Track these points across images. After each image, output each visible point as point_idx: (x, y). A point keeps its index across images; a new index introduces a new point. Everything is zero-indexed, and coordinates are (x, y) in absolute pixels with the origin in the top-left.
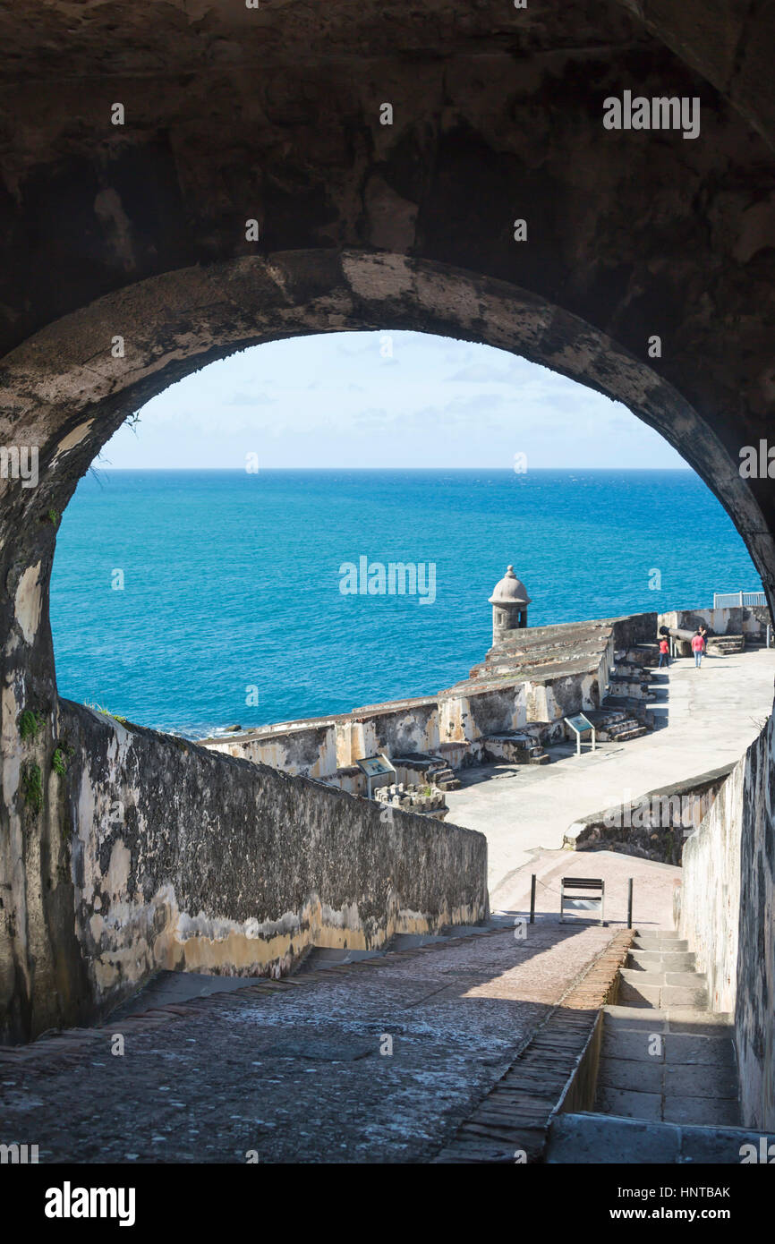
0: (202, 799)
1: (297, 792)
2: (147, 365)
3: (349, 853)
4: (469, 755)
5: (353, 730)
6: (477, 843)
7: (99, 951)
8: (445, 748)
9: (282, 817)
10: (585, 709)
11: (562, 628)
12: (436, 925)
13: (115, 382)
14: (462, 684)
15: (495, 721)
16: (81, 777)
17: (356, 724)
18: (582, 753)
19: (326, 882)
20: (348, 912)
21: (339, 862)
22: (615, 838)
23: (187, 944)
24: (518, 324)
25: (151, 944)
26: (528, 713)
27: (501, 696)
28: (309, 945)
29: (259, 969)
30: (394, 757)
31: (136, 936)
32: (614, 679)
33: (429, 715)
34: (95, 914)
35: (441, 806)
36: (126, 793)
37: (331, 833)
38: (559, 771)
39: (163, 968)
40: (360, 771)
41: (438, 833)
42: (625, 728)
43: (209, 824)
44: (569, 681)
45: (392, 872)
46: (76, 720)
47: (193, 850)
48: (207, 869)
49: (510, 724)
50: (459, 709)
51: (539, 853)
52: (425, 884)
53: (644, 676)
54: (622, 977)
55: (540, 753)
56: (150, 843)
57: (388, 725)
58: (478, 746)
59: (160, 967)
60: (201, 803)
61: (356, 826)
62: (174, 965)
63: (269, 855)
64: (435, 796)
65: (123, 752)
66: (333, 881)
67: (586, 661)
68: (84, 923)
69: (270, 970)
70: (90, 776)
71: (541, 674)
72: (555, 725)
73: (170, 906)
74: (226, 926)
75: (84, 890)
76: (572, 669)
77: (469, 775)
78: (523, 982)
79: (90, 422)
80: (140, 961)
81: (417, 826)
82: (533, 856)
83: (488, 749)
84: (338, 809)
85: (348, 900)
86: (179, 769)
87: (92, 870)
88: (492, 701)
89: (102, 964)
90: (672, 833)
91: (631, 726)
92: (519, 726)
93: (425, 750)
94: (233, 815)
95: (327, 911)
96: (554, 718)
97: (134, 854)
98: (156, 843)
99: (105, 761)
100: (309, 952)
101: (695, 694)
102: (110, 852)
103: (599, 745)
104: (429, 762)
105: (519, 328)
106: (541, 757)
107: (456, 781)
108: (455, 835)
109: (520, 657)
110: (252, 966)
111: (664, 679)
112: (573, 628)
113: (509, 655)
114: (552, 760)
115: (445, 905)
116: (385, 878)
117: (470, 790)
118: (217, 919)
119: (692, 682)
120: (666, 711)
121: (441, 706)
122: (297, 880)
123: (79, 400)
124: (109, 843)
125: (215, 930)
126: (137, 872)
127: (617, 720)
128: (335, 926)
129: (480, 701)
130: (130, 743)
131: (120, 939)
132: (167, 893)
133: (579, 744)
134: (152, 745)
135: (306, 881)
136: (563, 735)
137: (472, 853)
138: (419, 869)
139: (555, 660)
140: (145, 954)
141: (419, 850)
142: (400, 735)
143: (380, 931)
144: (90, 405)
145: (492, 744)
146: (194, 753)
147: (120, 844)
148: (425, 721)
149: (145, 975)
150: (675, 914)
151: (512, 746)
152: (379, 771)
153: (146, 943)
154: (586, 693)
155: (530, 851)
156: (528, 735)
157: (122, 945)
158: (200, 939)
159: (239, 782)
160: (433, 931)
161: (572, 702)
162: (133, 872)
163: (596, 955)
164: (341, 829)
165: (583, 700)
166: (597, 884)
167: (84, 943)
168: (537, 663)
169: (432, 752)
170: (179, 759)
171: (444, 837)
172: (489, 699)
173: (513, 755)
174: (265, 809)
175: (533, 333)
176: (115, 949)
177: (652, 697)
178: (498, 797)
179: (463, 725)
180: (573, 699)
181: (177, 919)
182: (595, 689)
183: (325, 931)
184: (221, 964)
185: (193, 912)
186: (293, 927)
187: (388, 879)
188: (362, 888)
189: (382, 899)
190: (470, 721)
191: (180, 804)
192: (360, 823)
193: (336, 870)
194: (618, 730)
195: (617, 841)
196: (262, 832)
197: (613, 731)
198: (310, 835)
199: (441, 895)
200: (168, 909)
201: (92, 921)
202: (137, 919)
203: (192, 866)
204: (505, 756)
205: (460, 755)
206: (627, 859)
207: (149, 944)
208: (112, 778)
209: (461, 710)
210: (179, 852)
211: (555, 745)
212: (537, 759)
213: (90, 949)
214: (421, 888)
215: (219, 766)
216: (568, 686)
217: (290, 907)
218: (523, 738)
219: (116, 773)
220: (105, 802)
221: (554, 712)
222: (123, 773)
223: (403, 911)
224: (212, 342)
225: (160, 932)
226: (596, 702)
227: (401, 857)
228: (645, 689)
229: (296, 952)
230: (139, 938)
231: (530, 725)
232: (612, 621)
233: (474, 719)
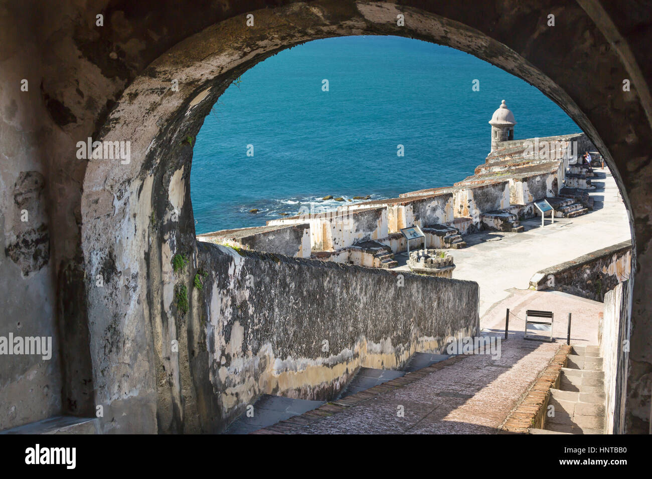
0: (289, 290)
1: (351, 276)
2: (241, 57)
3: (385, 308)
4: (472, 225)
5: (398, 210)
6: (471, 289)
7: (225, 387)
8: (457, 221)
9: (342, 293)
10: (548, 197)
12: (443, 343)
13: (222, 68)
14: (469, 178)
15: (489, 204)
16: (212, 288)
17: (400, 206)
18: (545, 225)
19: (370, 327)
20: (384, 343)
21: (379, 314)
22: (563, 283)
23: (280, 376)
24: (469, 41)
25: (257, 379)
26: (511, 199)
27: (494, 188)
28: (358, 367)
29: (326, 386)
30: (424, 227)
31: (247, 376)
32: (569, 175)
33: (447, 201)
34: (222, 367)
35: (450, 265)
36: (240, 293)
37: (374, 297)
38: (529, 237)
39: (265, 393)
40: (402, 235)
41: (445, 287)
42: (574, 209)
43: (294, 304)
44: (538, 179)
45: (414, 315)
46: (208, 256)
47: (284, 321)
48: (292, 330)
49: (499, 206)
50: (466, 197)
51: (513, 291)
52: (436, 319)
53: (588, 173)
54: (551, 394)
55: (517, 225)
56: (256, 321)
57: (421, 207)
58: (478, 220)
59: (263, 392)
60: (289, 292)
61: (390, 291)
62: (272, 390)
63: (333, 316)
64: (447, 258)
65: (239, 268)
66: (375, 326)
67: (550, 165)
68: (215, 373)
69: (333, 385)
70: (218, 287)
71: (522, 172)
73: (269, 356)
74: (304, 363)
75: (215, 354)
76: (540, 170)
77: (471, 239)
78: (485, 403)
79: (209, 89)
80: (250, 391)
81: (432, 285)
82: (509, 294)
83: (485, 222)
84: (379, 282)
85: (384, 336)
86: (274, 273)
87: (219, 341)
88: (487, 191)
89: (227, 395)
90: (601, 280)
91: (578, 208)
92: (504, 208)
93: (444, 222)
94: (310, 296)
95: (371, 345)
96: (527, 202)
97: (246, 328)
98: (260, 320)
99: (227, 277)
100: (358, 371)
102: (231, 329)
103: (556, 220)
104: (446, 230)
105: (470, 44)
106: (518, 228)
107: (463, 243)
108: (457, 287)
109: (507, 161)
110: (321, 384)
113: (501, 159)
114: (525, 230)
115: (450, 330)
116: (409, 319)
117: (472, 248)
118: (299, 359)
120: (602, 197)
121: (455, 195)
122: (351, 329)
123: (201, 79)
124: (230, 324)
125: (297, 366)
126: (248, 339)
127: (569, 204)
128: (376, 353)
129: (479, 192)
130: (242, 263)
131: (237, 379)
132: (267, 349)
133: (543, 219)
134: (257, 262)
135: (357, 329)
136: (533, 213)
137: (469, 296)
138: (433, 311)
139: (530, 163)
140: (253, 386)
141: (432, 299)
142: (429, 213)
143: (405, 352)
144: (208, 82)
145: (487, 219)
146: (284, 263)
147: (237, 323)
148: (444, 204)
149: (253, 398)
150: (599, 335)
151: (499, 221)
152: (414, 236)
153: (254, 379)
154: (549, 186)
155: (508, 290)
156: (510, 213)
157: (239, 383)
158: (288, 373)
159: (315, 276)
160: (441, 347)
161: (540, 192)
162: (245, 339)
163: (539, 374)
164: (380, 294)
165: (547, 191)
166: (549, 315)
167: (215, 385)
168: (518, 165)
169: (449, 224)
170: (274, 268)
171: (449, 289)
172: (485, 190)
173: (500, 226)
174: (330, 289)
175: (479, 47)
176: (234, 386)
177: (593, 188)
178: (489, 254)
179: (469, 207)
180: (541, 190)
181: (274, 363)
182: (555, 184)
183: (369, 357)
184: (301, 385)
185: (284, 357)
186: (348, 358)
187: (411, 320)
188: (394, 327)
189: (407, 332)
190: (473, 204)
191: (275, 295)
192: (393, 288)
193: (377, 319)
194: (569, 210)
195: (564, 284)
196: (328, 304)
197: (566, 211)
198: (360, 301)
199: (447, 324)
200: (267, 358)
201: (220, 371)
202: (248, 366)
203: (283, 331)
204: (495, 227)
205: (466, 225)
206: (570, 297)
207: (255, 380)
208: (231, 286)
209: (468, 197)
210: (275, 324)
211: (528, 219)
212: (516, 229)
213: (219, 387)
214: (434, 321)
215: (300, 268)
216: (538, 181)
217: (346, 345)
218: (507, 215)
219: (234, 283)
220: (227, 301)
221: (528, 198)
222: (239, 282)
223: (422, 337)
224: (281, 44)
225: (262, 372)
226: (556, 192)
227: (421, 305)
228: (589, 183)
229: (350, 372)
230: (249, 377)
231: (512, 206)
232: (570, 136)
233: (476, 203)
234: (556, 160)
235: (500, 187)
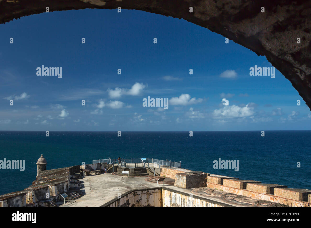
4: (34, 206)
8: (28, 205)
10: (65, 191)
11: (56, 170)
14: (31, 186)
15: (41, 196)
18: (65, 203)
26: (50, 194)
27: (43, 189)
32: (71, 183)
33: (23, 196)
42: (76, 196)
44: (61, 184)
49: (46, 197)
50: (31, 194)
53: (78, 181)
55: (54, 204)
57: (11, 200)
58: (37, 204)
67: (64, 179)
71: (53, 182)
72: (57, 196)
76: (61, 181)
83: (40, 204)
93: (22, 206)
96: (57, 194)
101: (91, 185)
103: (70, 201)
106: (55, 206)
109: (46, 178)
111: (83, 182)
112: (59, 170)
113: (43, 178)
119: (90, 183)
120: (85, 190)
121: (26, 194)
127: (74, 194)
129: (37, 191)
133: (64, 201)
136: (59, 199)
139: (56, 179)
142: (15, 203)
148: (22, 198)
151: (46, 203)
154: (65, 187)
161: (61, 190)
168: (51, 180)
169: (24, 206)
172: (40, 190)
173: (47, 206)
177: (81, 187)
179: (33, 198)
182: (67, 186)
190: (35, 197)
194: (74, 196)
197: (73, 197)
204: (45, 206)
209: (32, 194)
211: (58, 202)
216: (61, 185)
218: (50, 201)
221: (57, 193)
226: (68, 189)
228: (79, 185)
231: (51, 197)
232: (69, 168)
233: (36, 197)
234: (66, 177)
235: (46, 189)
